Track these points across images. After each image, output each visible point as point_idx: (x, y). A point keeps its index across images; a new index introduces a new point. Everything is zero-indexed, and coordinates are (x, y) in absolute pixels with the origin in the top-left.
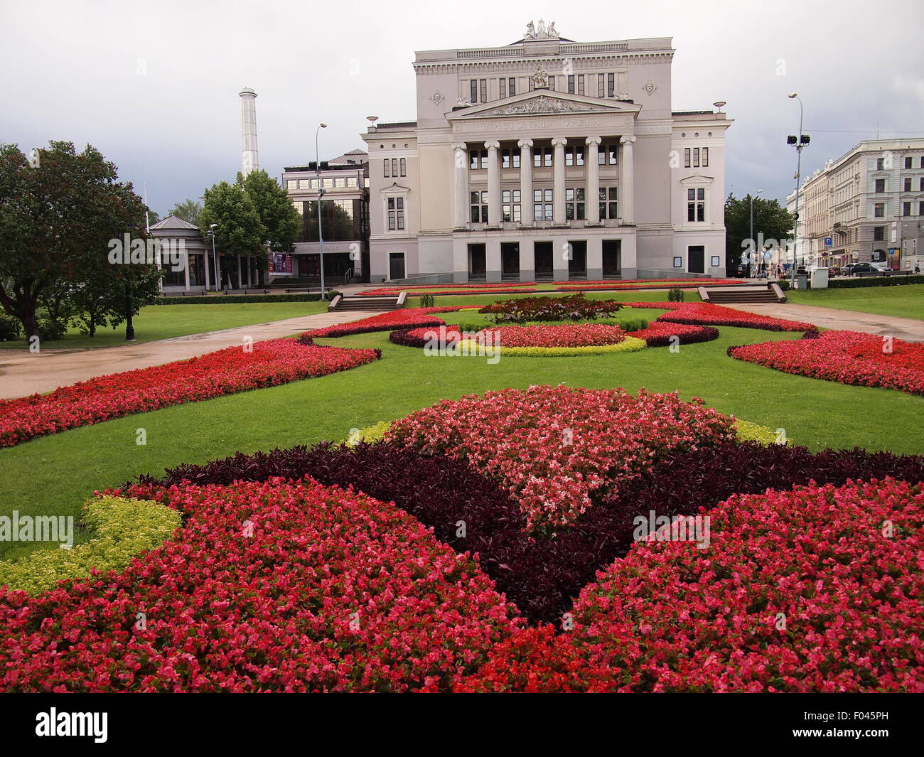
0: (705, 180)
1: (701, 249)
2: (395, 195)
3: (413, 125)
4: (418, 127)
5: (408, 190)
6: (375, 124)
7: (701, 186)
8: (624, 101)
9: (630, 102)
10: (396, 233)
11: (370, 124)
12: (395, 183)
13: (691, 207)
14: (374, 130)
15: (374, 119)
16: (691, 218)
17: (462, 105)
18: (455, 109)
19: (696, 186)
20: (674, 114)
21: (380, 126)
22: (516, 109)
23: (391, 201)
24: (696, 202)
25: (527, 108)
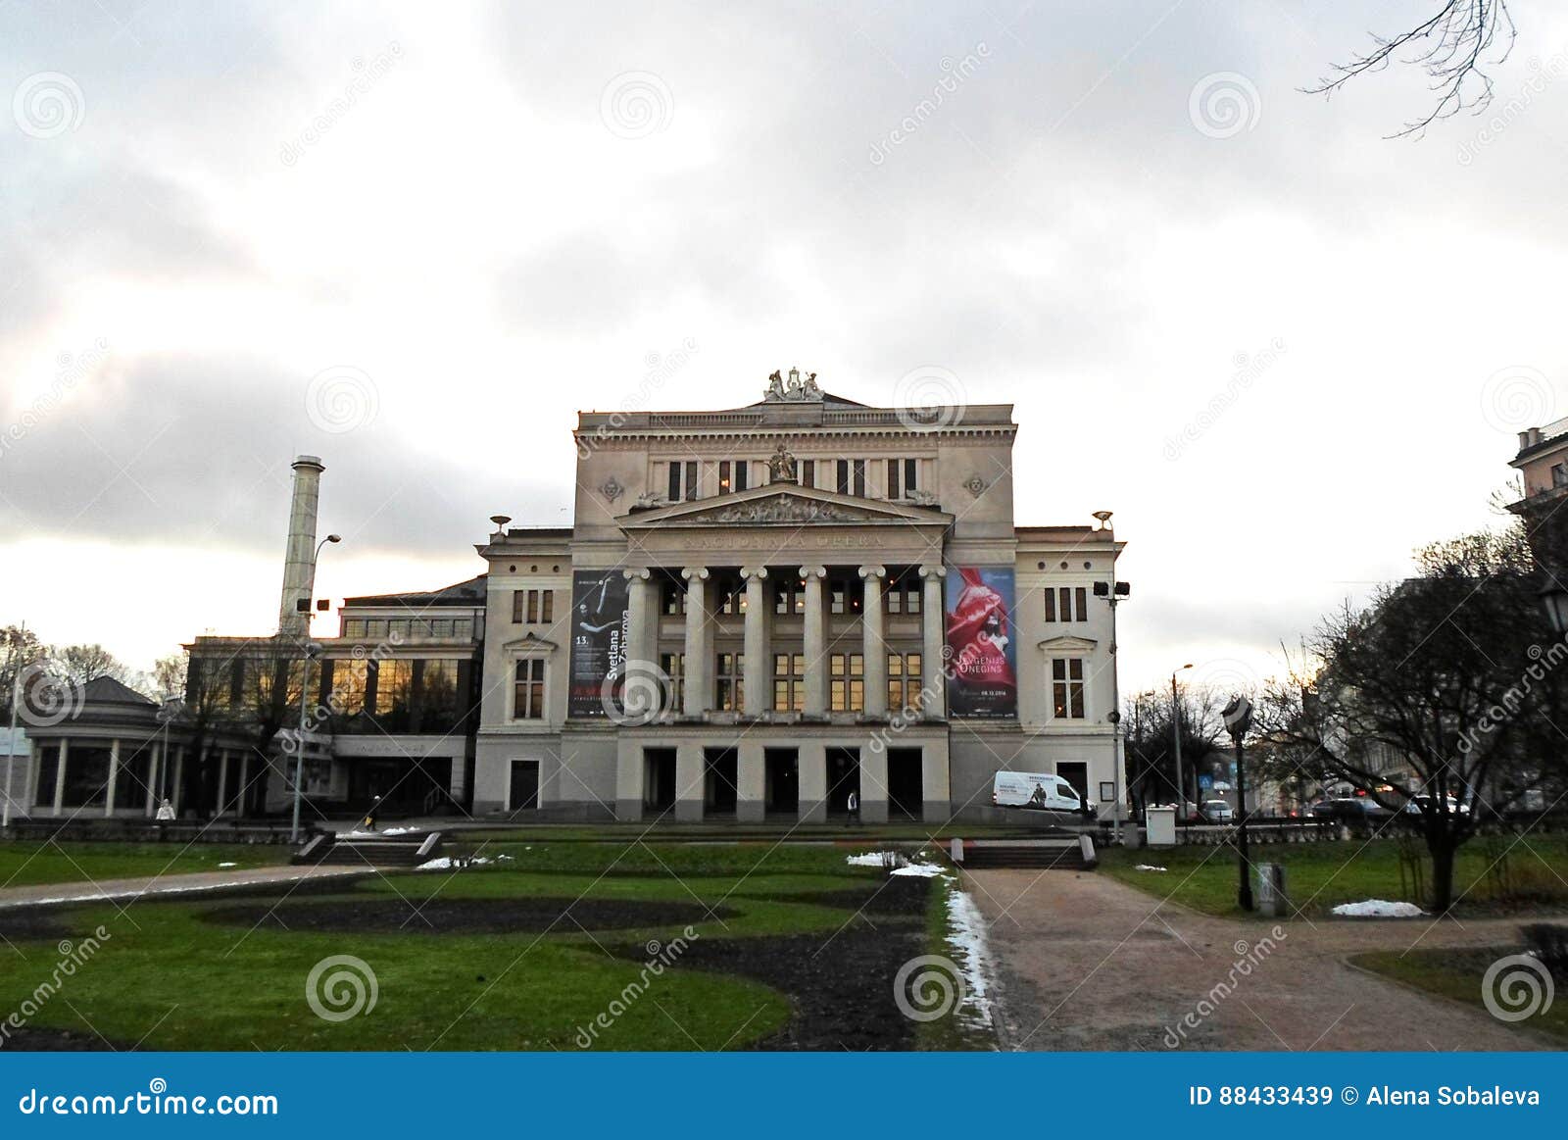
0: (1080, 644)
1: (1081, 767)
2: (529, 654)
3: (566, 533)
4: (574, 539)
5: (552, 648)
6: (505, 529)
7: (1076, 655)
8: (924, 507)
9: (936, 508)
10: (527, 724)
11: (495, 528)
12: (531, 634)
13: (1059, 690)
14: (501, 540)
15: (501, 520)
16: (1060, 713)
17: (648, 503)
18: (635, 511)
19: (1067, 655)
20: (1019, 530)
21: (513, 533)
22: (739, 515)
23: (521, 666)
24: (1068, 681)
25: (757, 514)
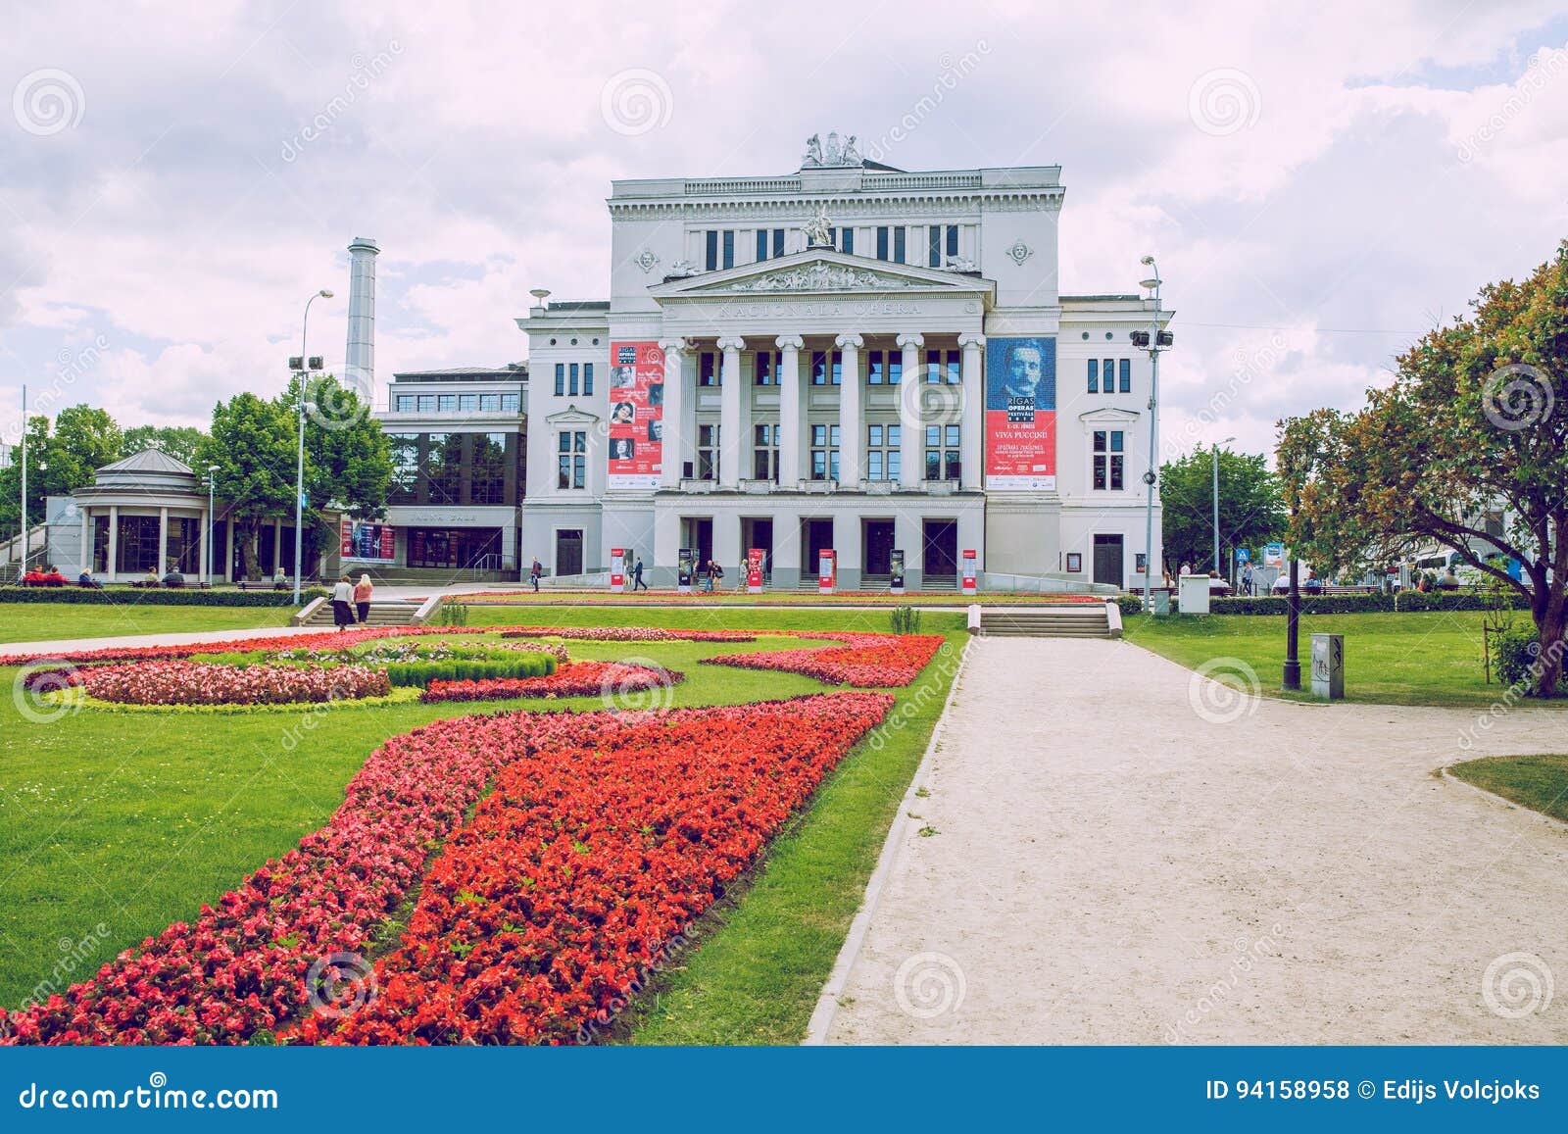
0: (1124, 416)
1: (1117, 539)
2: (572, 428)
3: (605, 306)
4: (612, 310)
5: (593, 419)
6: (545, 303)
7: (1117, 427)
8: (965, 273)
9: (977, 274)
10: (570, 495)
11: (535, 301)
12: (572, 406)
13: (1099, 462)
14: (540, 313)
15: (540, 294)
16: (1099, 484)
17: (682, 272)
18: (667, 280)
19: (1108, 428)
20: (1062, 299)
21: (554, 307)
22: (774, 283)
23: (564, 437)
24: (1108, 454)
25: (795, 281)
